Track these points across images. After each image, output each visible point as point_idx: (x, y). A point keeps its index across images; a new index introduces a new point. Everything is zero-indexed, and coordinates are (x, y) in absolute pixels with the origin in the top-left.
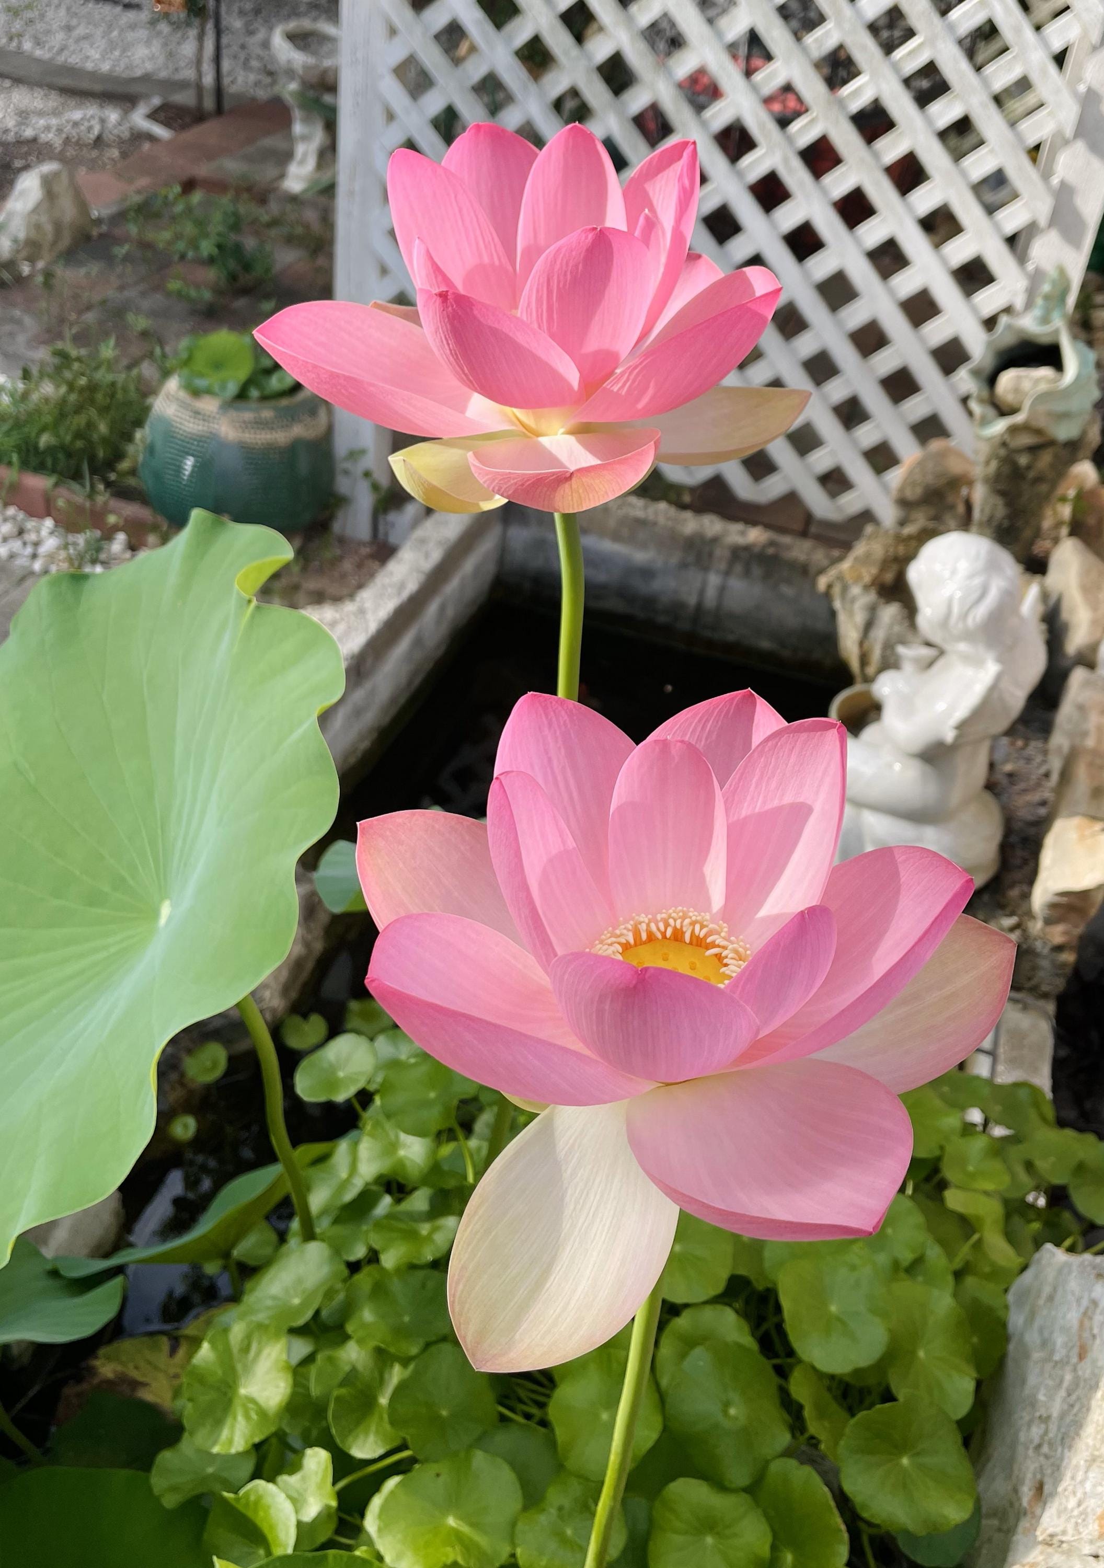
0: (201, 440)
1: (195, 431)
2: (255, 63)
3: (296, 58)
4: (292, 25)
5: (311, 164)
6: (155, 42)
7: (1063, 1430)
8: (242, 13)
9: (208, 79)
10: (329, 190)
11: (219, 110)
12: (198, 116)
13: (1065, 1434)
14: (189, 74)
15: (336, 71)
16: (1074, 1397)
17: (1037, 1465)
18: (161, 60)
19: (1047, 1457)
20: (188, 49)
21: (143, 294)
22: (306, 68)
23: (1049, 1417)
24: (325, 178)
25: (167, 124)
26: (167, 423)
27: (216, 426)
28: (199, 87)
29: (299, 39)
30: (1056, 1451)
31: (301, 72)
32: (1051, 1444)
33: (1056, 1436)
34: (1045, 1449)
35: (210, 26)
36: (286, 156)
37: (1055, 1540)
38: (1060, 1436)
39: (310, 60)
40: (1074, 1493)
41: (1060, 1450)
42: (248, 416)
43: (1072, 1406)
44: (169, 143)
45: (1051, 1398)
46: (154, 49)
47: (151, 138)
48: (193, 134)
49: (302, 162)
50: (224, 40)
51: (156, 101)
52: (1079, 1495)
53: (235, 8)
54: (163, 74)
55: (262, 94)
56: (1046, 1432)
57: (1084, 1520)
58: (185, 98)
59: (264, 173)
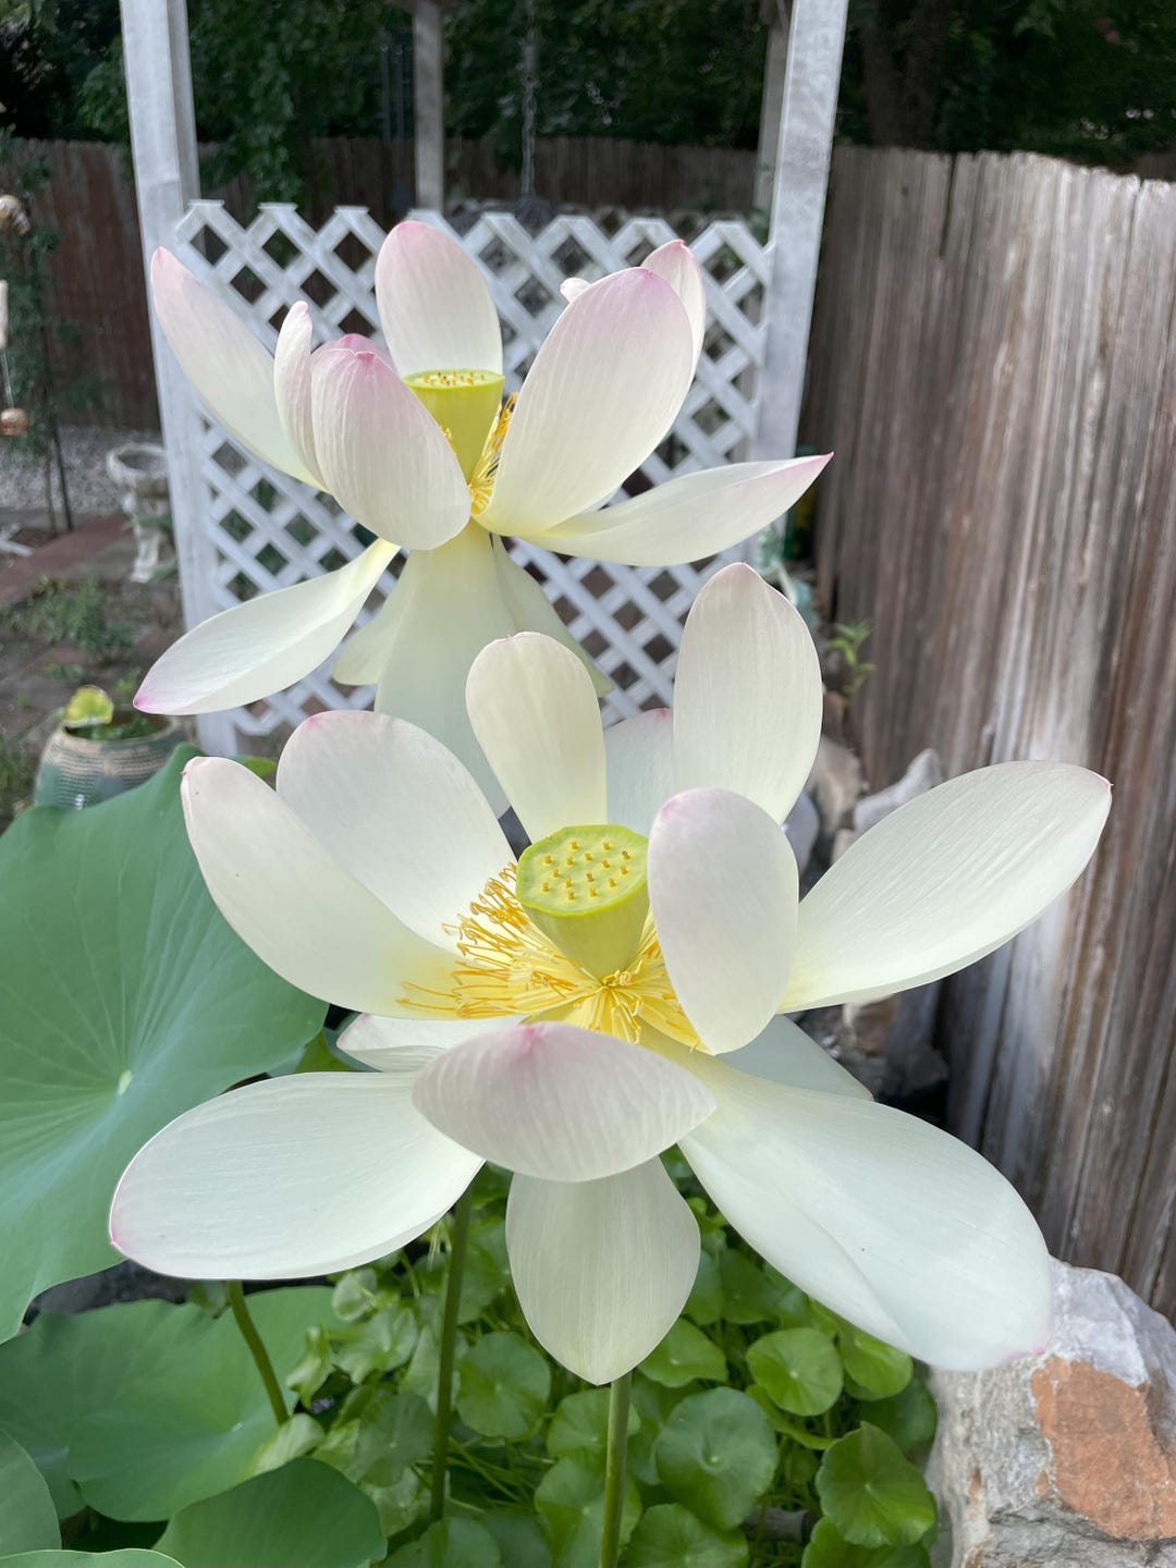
0: (88, 779)
1: (81, 773)
2: (95, 489)
3: (132, 475)
4: (123, 450)
5: (153, 558)
6: (8, 482)
7: (988, 1416)
8: (79, 452)
9: (58, 505)
10: (173, 575)
11: (70, 527)
12: (53, 535)
13: (990, 1419)
14: (42, 503)
15: (166, 482)
16: (990, 1385)
17: (970, 1455)
18: (15, 496)
19: (977, 1445)
20: (38, 484)
21: (23, 678)
22: (139, 482)
23: (972, 1410)
24: (168, 566)
25: (26, 543)
26: (56, 769)
27: (99, 766)
28: (51, 512)
29: (130, 460)
30: (985, 1437)
31: (134, 485)
32: (979, 1432)
33: (982, 1424)
34: (975, 1438)
35: (54, 465)
36: (132, 555)
37: (1003, 1517)
38: (986, 1422)
39: (145, 475)
40: (1011, 1469)
41: (989, 1434)
42: (127, 753)
43: (991, 1393)
44: (29, 559)
45: (970, 1392)
46: (7, 488)
47: (14, 556)
48: (51, 549)
49: (146, 556)
50: (68, 477)
51: (15, 527)
52: (1016, 1468)
53: (74, 451)
54: (18, 507)
55: (105, 511)
56: (973, 1422)
57: (1024, 1490)
58: (41, 522)
59: (114, 572)
